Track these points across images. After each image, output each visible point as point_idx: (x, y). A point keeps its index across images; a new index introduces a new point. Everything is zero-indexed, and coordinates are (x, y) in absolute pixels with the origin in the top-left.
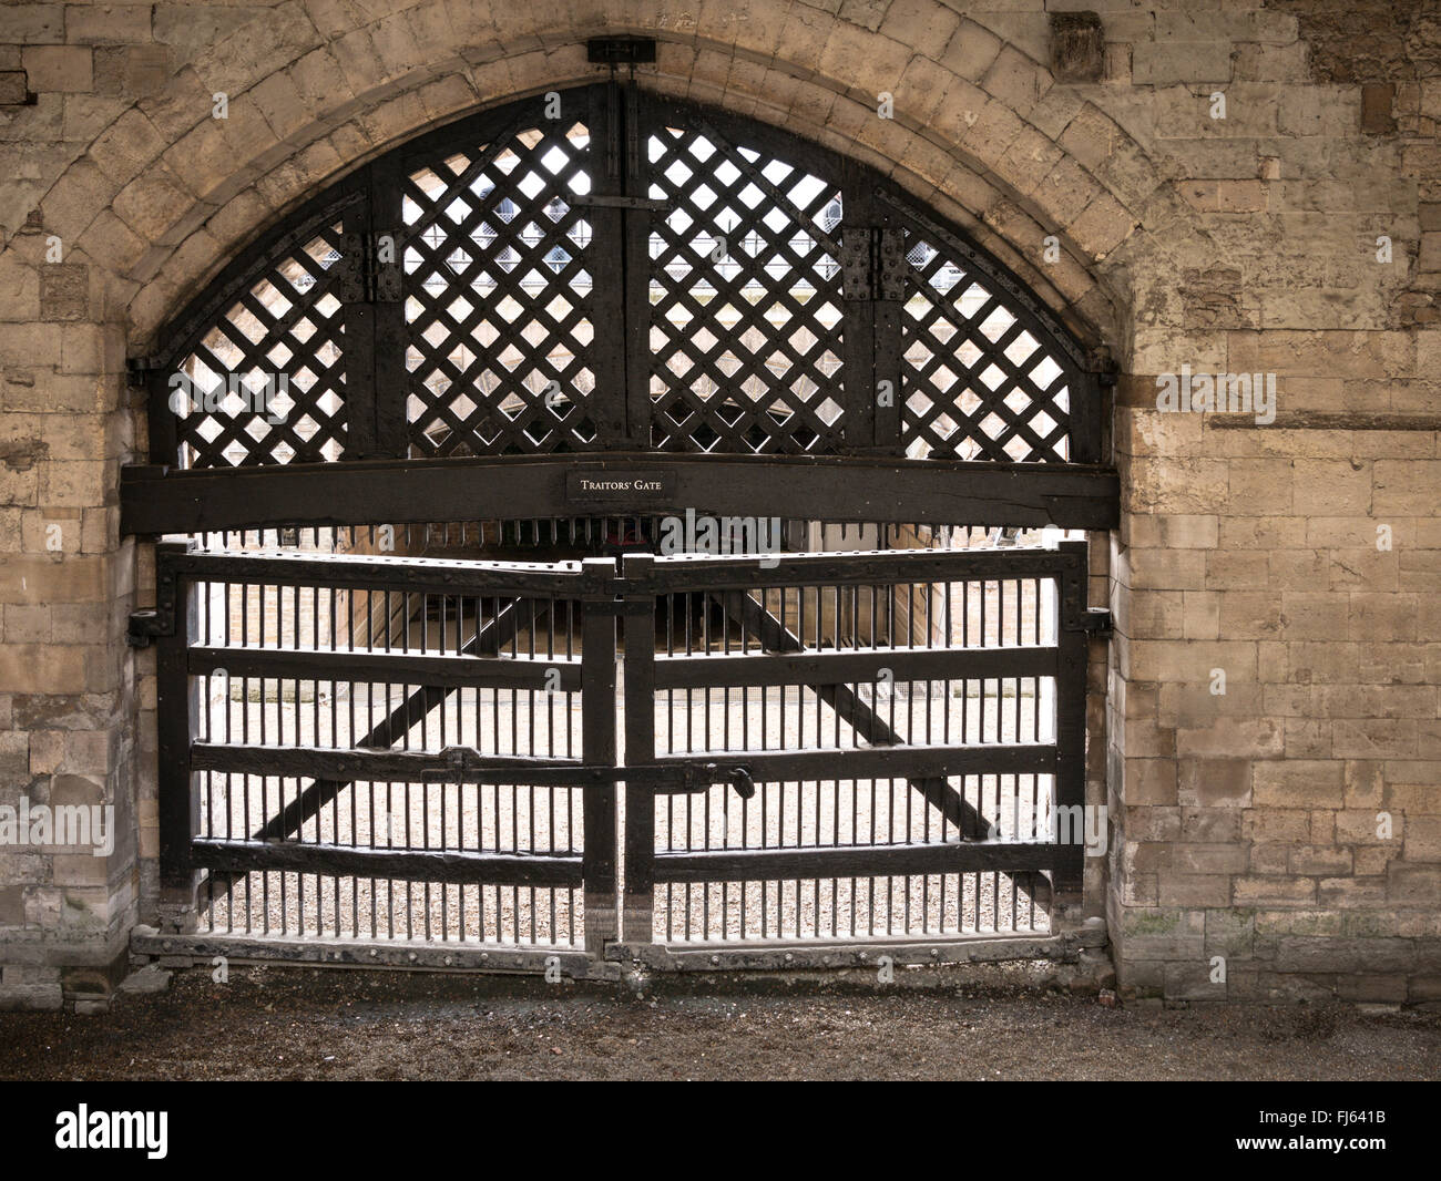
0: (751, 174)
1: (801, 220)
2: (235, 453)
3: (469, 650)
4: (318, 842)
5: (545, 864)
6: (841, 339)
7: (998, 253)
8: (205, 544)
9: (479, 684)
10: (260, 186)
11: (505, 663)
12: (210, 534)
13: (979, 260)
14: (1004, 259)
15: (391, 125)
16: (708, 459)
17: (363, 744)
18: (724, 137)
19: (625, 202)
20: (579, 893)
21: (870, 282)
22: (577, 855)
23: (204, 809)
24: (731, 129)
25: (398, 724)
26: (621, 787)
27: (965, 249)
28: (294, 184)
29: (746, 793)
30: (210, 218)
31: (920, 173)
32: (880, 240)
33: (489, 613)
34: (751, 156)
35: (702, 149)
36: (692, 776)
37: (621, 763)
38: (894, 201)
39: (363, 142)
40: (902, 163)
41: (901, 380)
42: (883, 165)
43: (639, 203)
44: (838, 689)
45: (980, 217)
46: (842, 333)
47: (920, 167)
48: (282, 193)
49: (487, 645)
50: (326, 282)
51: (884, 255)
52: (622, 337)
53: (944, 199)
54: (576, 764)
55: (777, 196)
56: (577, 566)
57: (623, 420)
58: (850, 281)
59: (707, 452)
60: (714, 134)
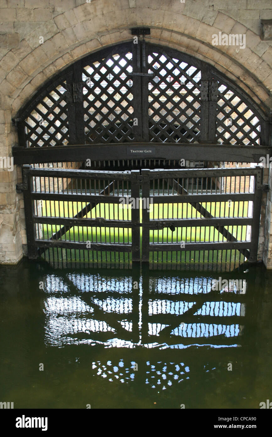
0: (176, 66)
1: (190, 79)
2: (41, 143)
3: (102, 193)
4: (66, 241)
5: (122, 246)
6: (200, 112)
7: (243, 88)
8: (34, 167)
9: (105, 202)
10: (44, 71)
11: (111, 197)
12: (35, 164)
13: (238, 90)
14: (245, 89)
15: (79, 53)
16: (164, 144)
17: (76, 217)
18: (169, 56)
19: (142, 74)
20: (131, 254)
21: (208, 96)
22: (130, 244)
23: (37, 232)
24: (171, 53)
25: (84, 211)
26: (141, 228)
27: (234, 87)
28: (53, 71)
29: (173, 230)
30: (31, 80)
31: (223, 65)
32: (211, 85)
33: (107, 185)
34: (176, 61)
35: (163, 59)
36: (159, 225)
37: (141, 222)
38: (215, 74)
39: (71, 58)
40: (218, 63)
41: (216, 123)
42: (212, 63)
43: (146, 75)
44: (197, 204)
45: (238, 78)
46: (200, 110)
47: (222, 63)
48: (50, 73)
49: (107, 192)
50: (62, 97)
51: (212, 89)
52: (141, 111)
53: (229, 73)
54: (130, 222)
55: (183, 72)
56: (130, 172)
57: (141, 134)
58: (203, 96)
59: (164, 142)
60: (166, 55)
